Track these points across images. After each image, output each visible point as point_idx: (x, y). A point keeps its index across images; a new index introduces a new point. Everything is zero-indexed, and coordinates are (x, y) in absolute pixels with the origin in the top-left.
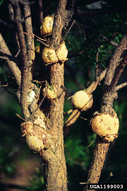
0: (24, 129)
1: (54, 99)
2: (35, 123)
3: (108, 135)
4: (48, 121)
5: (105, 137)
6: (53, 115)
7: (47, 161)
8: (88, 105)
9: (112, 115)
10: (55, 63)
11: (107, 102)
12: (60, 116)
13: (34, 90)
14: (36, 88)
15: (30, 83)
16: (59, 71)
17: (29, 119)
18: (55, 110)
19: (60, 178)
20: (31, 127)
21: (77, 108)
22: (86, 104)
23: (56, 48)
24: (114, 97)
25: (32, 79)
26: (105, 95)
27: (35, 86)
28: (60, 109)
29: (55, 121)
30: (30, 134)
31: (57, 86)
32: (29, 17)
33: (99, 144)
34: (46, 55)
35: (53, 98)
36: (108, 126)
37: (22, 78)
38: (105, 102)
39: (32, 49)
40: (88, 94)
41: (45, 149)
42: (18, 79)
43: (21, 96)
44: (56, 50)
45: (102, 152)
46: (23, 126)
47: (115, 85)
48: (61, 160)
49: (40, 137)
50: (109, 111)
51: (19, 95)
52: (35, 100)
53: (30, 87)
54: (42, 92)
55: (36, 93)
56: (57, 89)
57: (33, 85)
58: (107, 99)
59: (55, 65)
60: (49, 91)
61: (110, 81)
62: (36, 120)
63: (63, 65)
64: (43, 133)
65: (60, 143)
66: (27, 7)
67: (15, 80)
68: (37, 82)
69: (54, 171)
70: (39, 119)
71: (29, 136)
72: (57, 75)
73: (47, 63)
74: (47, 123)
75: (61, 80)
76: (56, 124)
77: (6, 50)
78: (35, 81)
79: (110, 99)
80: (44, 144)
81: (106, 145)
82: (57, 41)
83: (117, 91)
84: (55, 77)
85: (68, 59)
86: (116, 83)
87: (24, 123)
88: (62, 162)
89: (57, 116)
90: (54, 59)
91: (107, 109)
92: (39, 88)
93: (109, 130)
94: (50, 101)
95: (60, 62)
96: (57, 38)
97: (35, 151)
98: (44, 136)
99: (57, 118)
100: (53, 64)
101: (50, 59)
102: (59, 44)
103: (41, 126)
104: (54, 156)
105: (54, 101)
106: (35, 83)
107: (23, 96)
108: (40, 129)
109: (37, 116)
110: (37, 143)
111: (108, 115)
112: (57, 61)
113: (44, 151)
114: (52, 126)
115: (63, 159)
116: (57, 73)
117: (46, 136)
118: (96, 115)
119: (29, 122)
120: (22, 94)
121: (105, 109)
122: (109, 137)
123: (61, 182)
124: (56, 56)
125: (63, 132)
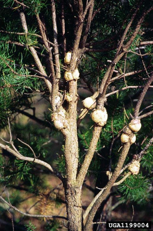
0: (53, 117)
1: (71, 102)
2: (59, 114)
3: (100, 122)
4: (68, 114)
5: (98, 123)
6: (70, 111)
7: (65, 135)
8: (93, 106)
9: (103, 110)
10: (72, 80)
11: (100, 104)
12: (74, 112)
13: (59, 96)
14: (61, 95)
15: (57, 92)
16: (74, 85)
17: (56, 112)
18: (71, 108)
19: (74, 148)
20: (57, 116)
21: (86, 108)
22: (91, 106)
23: (72, 72)
24: (105, 100)
25: (58, 90)
26: (100, 99)
27: (60, 94)
28: (75, 107)
29: (71, 114)
30: (56, 119)
31: (73, 94)
32: (57, 54)
33: (96, 127)
34: (67, 76)
35: (70, 100)
36: (100, 117)
37: (52, 89)
38: (99, 103)
39: (58, 72)
40: (93, 99)
41: (64, 128)
42: (50, 90)
43: (51, 99)
44: (72, 73)
45: (98, 132)
46: (52, 115)
47: (105, 94)
48: (75, 138)
49: (62, 121)
50: (102, 108)
51: (50, 98)
52: (60, 101)
53: (57, 94)
54: (64, 97)
55: (61, 98)
56: (73, 95)
57: (59, 93)
58: (100, 101)
59: (72, 82)
60: (68, 96)
61: (102, 91)
62: (59, 112)
63: (76, 81)
64: (63, 119)
65: (74, 128)
66: (56, 47)
67: (49, 90)
68: (61, 91)
69: (69, 141)
70: (61, 112)
71: (56, 121)
72: (73, 87)
73: (67, 80)
74: (67, 116)
75: (75, 90)
76: (72, 117)
77: (44, 72)
78: (60, 91)
79: (102, 101)
80: (63, 125)
81: (100, 128)
82: (73, 68)
83: (107, 98)
84: (72, 88)
85: (79, 78)
86: (105, 92)
87: (53, 114)
88: (75, 139)
89: (73, 112)
90: (71, 78)
91: (100, 107)
92: (62, 94)
93: (101, 119)
94: (69, 103)
95: (75, 80)
96: (73, 66)
97: (58, 129)
98: (64, 121)
99: (72, 112)
100: (70, 81)
101: (69, 78)
102: (74, 69)
103: (62, 115)
104: (69, 133)
105: (71, 103)
106: (60, 92)
107: (53, 99)
108: (62, 117)
109: (60, 110)
110: (60, 125)
111: (101, 110)
112: (73, 79)
113: (63, 129)
114: (70, 118)
115: (76, 137)
116: (73, 86)
117: (65, 121)
118: (94, 111)
119: (56, 113)
120: (52, 98)
121: (99, 107)
122: (101, 123)
123: (75, 150)
124: (72, 76)
125: (76, 122)
